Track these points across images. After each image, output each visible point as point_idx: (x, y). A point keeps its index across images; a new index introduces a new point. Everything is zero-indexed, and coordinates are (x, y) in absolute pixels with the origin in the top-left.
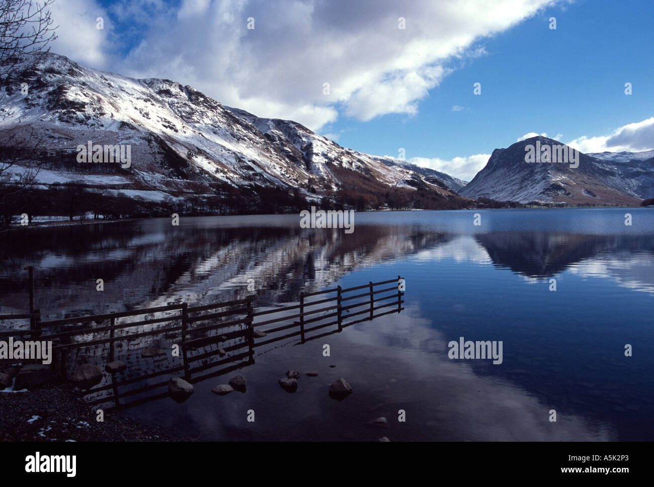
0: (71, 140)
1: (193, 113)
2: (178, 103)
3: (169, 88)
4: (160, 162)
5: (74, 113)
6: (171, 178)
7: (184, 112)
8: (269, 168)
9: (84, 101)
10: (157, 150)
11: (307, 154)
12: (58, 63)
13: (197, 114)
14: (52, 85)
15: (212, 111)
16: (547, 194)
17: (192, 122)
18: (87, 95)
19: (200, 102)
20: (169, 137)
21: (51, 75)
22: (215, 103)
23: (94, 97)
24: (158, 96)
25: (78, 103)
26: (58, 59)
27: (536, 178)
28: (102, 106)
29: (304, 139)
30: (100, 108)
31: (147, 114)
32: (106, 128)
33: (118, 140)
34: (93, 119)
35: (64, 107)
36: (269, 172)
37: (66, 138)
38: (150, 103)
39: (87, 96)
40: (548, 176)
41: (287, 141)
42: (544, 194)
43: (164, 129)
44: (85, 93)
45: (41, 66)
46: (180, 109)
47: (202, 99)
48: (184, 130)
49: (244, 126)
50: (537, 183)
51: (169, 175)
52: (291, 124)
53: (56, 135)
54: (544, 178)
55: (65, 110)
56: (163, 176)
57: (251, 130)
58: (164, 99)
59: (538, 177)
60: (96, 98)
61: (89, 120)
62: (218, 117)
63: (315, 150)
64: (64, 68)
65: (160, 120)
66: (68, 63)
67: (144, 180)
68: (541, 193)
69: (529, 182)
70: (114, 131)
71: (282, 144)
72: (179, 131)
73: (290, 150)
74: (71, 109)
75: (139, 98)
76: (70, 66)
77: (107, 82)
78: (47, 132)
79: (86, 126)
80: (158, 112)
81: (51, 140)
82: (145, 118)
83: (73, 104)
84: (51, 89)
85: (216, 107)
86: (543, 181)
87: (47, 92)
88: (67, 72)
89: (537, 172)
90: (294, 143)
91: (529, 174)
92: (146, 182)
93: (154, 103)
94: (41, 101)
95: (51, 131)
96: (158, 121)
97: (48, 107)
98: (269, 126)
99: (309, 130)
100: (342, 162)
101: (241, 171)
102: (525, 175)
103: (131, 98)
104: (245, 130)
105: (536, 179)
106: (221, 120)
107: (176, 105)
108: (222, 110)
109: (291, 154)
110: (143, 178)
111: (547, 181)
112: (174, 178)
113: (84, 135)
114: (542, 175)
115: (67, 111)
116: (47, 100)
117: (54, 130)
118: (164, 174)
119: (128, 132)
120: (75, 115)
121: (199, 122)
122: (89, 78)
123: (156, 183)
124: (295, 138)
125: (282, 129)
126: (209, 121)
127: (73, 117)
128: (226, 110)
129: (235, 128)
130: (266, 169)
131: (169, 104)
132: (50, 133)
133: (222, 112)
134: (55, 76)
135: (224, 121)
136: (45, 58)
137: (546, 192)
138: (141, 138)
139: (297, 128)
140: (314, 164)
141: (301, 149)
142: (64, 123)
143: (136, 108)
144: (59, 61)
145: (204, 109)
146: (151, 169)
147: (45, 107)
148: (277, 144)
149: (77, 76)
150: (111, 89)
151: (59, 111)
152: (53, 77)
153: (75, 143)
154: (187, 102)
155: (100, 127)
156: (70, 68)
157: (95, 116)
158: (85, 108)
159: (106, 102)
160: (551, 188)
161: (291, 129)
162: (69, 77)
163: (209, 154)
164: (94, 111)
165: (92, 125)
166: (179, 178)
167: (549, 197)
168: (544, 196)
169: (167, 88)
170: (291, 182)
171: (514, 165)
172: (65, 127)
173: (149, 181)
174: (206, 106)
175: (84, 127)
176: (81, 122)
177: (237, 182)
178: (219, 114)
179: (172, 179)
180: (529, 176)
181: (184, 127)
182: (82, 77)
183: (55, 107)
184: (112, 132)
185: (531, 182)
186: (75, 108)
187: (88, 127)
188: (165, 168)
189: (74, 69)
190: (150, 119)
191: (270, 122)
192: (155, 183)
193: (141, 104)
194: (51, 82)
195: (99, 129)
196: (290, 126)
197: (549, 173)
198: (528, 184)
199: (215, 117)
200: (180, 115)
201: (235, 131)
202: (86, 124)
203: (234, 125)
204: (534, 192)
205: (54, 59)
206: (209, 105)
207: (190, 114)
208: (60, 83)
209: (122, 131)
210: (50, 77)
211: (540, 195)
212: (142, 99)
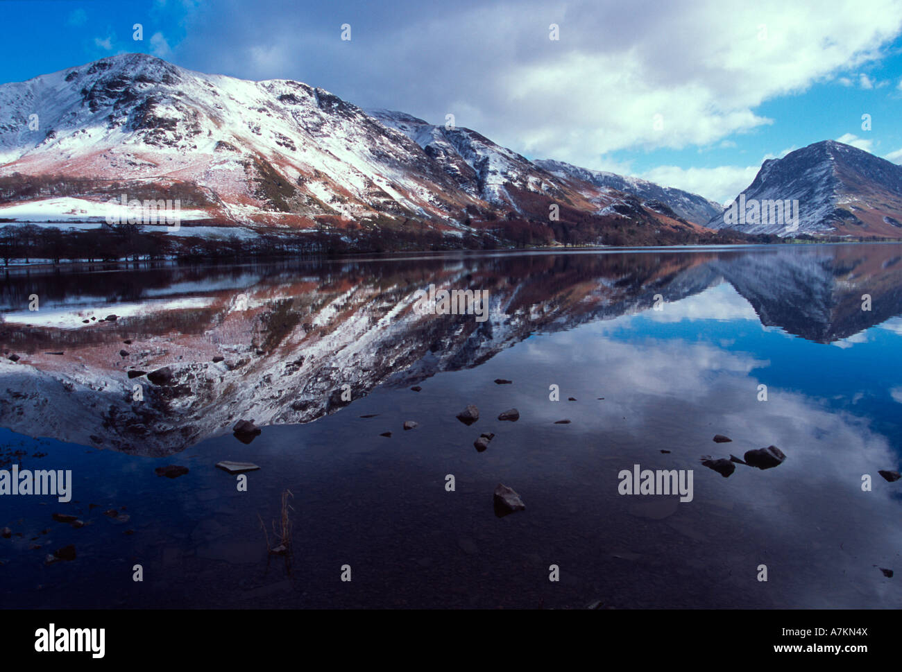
0: (155, 167)
1: (322, 124)
2: (304, 111)
3: (294, 92)
4: (255, 191)
5: (163, 133)
6: (266, 210)
7: (310, 123)
8: (414, 194)
9: (175, 117)
10: (254, 176)
11: (481, 173)
12: (151, 68)
13: (328, 124)
14: (141, 98)
15: (349, 120)
16: (828, 223)
17: (321, 136)
18: (181, 109)
19: (334, 108)
20: (281, 157)
21: (142, 85)
22: (354, 110)
23: (189, 110)
24: (279, 104)
25: (167, 120)
26: (151, 63)
27: (816, 200)
28: (199, 121)
29: (479, 153)
30: (196, 125)
31: (258, 129)
32: (200, 150)
33: (210, 165)
34: (185, 139)
35: (150, 125)
36: (413, 199)
37: (149, 165)
38: (266, 113)
39: (180, 111)
40: (833, 198)
41: (455, 155)
42: (824, 224)
43: (278, 147)
44: (178, 106)
45: (132, 74)
46: (305, 120)
47: (336, 105)
48: (305, 147)
49: (391, 139)
50: (817, 208)
51: (264, 207)
52: (464, 132)
53: (138, 161)
54: (826, 201)
55: (153, 129)
56: (256, 208)
57: (401, 143)
58: (287, 106)
59: (819, 199)
60: (191, 112)
61: (179, 140)
62: (356, 128)
63: (491, 168)
64: (157, 75)
65: (273, 135)
66: (163, 68)
67: (230, 214)
68: (819, 222)
69: (806, 207)
70: (208, 154)
71: (448, 160)
72: (298, 149)
73: (457, 168)
74: (159, 127)
75: (253, 108)
76: (166, 72)
77: (212, 89)
78: (128, 158)
79: (175, 148)
80: (275, 126)
81: (131, 168)
82: (255, 135)
83: (161, 122)
84: (139, 102)
85: (355, 114)
86: (826, 205)
87: (135, 107)
88: (161, 79)
89: (818, 193)
90: (466, 158)
91: (807, 195)
92: (231, 216)
93: (271, 112)
94: (125, 119)
95: (132, 156)
96: (271, 138)
97: (133, 126)
98: (433, 135)
99: (487, 140)
100: (526, 183)
101: (368, 198)
102: (801, 197)
103: (240, 108)
104: (392, 143)
105: (815, 203)
106: (359, 131)
107: (301, 114)
108: (362, 118)
109: (459, 173)
110: (230, 211)
111: (831, 205)
112: (270, 210)
113: (171, 159)
114: (825, 197)
115: (154, 131)
116: (133, 117)
117: (136, 156)
118: (257, 206)
119: (225, 155)
120: (163, 136)
121: (329, 136)
122: (188, 85)
123: (244, 217)
124: (467, 151)
125: (451, 139)
126: (343, 133)
127: (160, 138)
128: (368, 118)
129: (377, 141)
130: (410, 195)
131: (292, 113)
132: (131, 159)
133: (363, 121)
134: (146, 86)
135: (363, 132)
136: (137, 63)
137: (826, 221)
138: (237, 162)
139: (471, 138)
140: (488, 186)
141: (475, 166)
142: (150, 145)
143: (244, 122)
144: (152, 65)
145: (338, 118)
146: (243, 200)
147: (131, 125)
148: (442, 160)
149: (173, 83)
150: (215, 99)
151: (145, 130)
152: (144, 87)
153: (159, 170)
154: (315, 110)
155: (193, 149)
156: (165, 74)
157: (187, 135)
158: (176, 125)
159: (204, 115)
160: (834, 215)
161: (464, 139)
162: (164, 86)
163: (330, 178)
164: (187, 129)
165: (183, 147)
166: (275, 211)
167: (831, 227)
168: (823, 227)
169: (291, 93)
170: (441, 211)
171: (789, 182)
172: (151, 151)
173: (236, 215)
174: (341, 114)
175: (173, 150)
176: (170, 143)
177: (357, 214)
178: (358, 123)
179: (266, 212)
180: (807, 197)
181: (304, 144)
182: (180, 84)
183: (141, 126)
184: (205, 155)
185: (809, 206)
186: (163, 127)
187: (178, 150)
188: (261, 199)
189: (171, 74)
190: (260, 134)
191: (435, 130)
192: (242, 217)
193: (253, 116)
194: (141, 93)
195: (190, 152)
196: (462, 135)
197: (834, 194)
198: (805, 209)
199: (352, 128)
200: (305, 127)
201: (378, 145)
202: (175, 146)
203: (377, 138)
204: (811, 221)
205: (147, 63)
206: (345, 112)
207: (318, 126)
208: (151, 94)
209: (218, 153)
210: (140, 86)
211: (819, 225)
212: (255, 109)
